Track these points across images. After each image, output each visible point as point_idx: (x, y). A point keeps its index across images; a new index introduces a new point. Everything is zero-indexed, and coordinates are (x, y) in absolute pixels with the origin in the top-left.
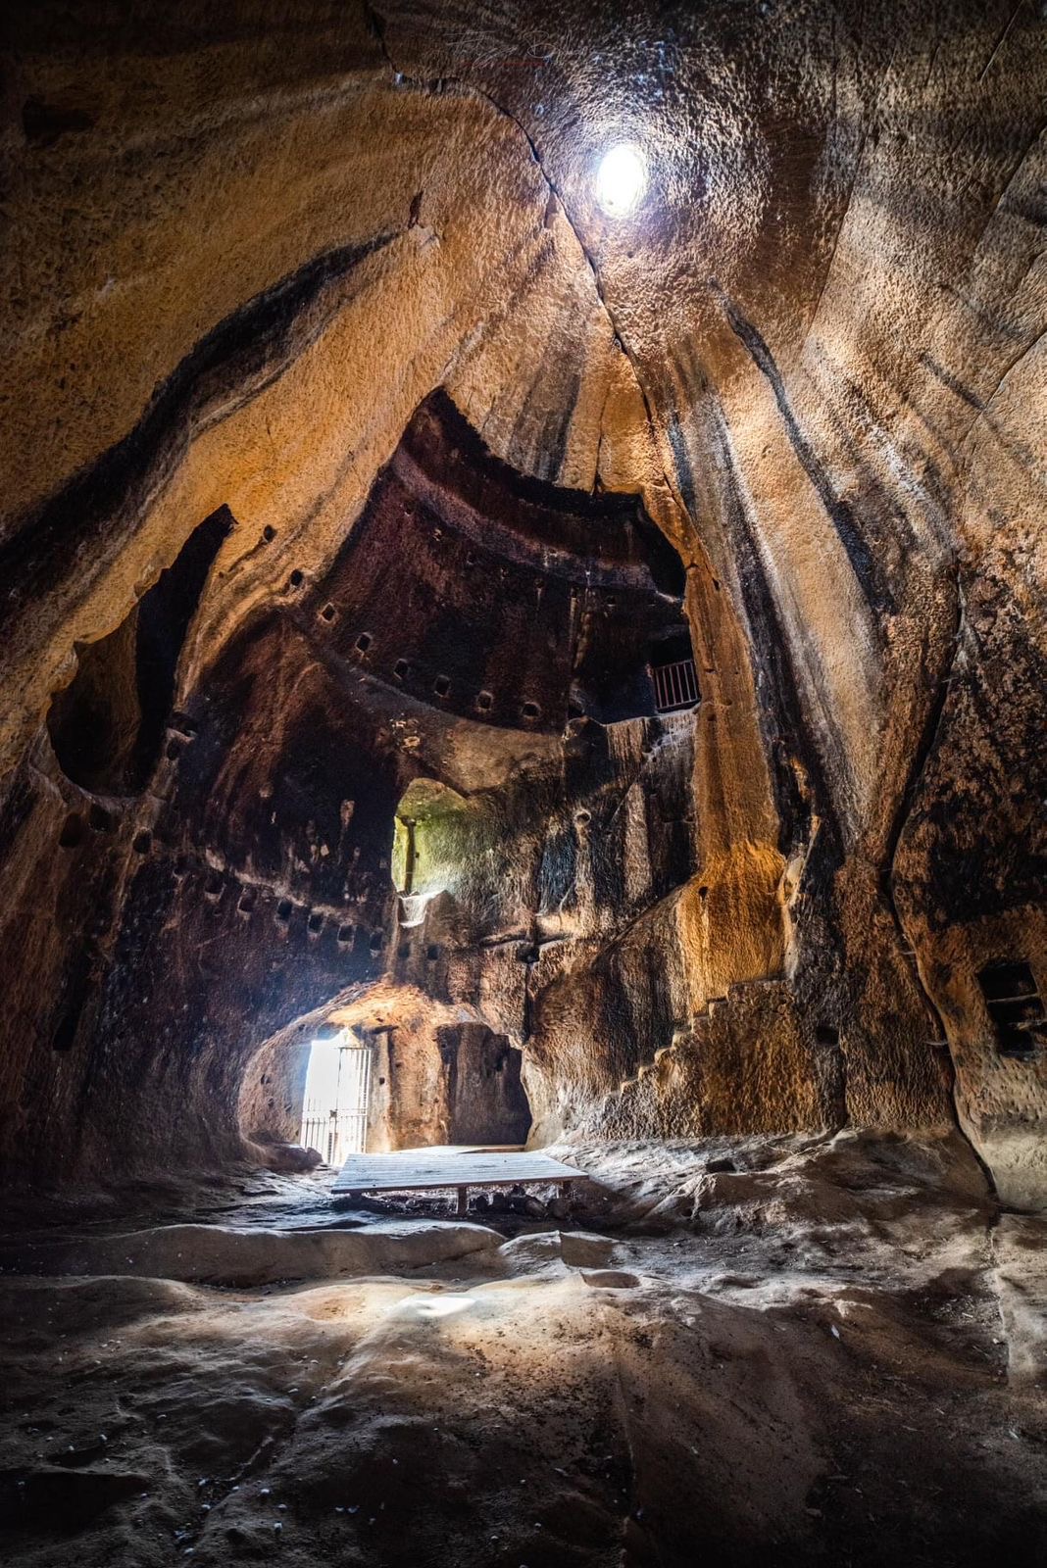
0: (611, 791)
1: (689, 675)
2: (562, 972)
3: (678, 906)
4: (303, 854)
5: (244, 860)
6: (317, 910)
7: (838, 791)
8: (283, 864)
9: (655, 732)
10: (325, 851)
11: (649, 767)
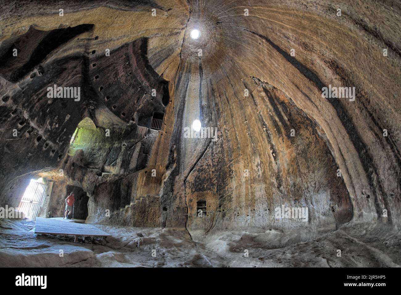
0: (133, 141)
1: (160, 124)
2: (107, 181)
3: (139, 174)
4: (51, 124)
5: (34, 119)
6: (48, 142)
7: (182, 160)
8: (45, 125)
9: (149, 132)
10: (57, 126)
11: (144, 140)
